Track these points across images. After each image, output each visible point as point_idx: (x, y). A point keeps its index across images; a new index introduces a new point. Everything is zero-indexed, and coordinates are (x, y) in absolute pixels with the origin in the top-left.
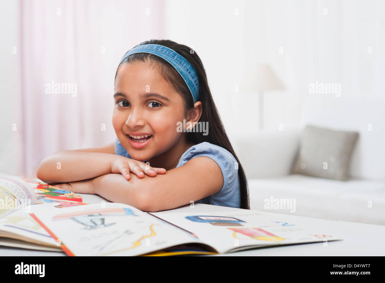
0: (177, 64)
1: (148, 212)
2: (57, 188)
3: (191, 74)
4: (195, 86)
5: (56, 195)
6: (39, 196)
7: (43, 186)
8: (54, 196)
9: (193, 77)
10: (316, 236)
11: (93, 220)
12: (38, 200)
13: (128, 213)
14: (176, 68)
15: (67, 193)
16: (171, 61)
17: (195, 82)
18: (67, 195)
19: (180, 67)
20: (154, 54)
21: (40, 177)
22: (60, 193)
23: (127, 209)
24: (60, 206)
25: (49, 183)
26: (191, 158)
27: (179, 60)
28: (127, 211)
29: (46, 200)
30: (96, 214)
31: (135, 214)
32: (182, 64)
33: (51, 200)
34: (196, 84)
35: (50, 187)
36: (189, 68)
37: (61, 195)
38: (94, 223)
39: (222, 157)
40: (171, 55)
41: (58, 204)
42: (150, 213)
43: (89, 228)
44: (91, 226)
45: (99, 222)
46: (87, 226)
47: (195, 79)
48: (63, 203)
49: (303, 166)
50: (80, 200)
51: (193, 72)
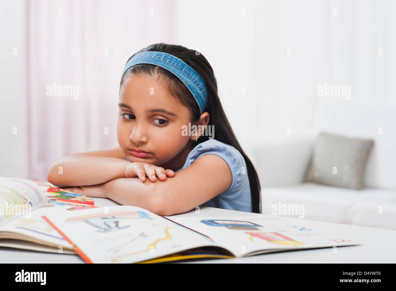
0: (185, 77)
1: (163, 216)
2: (68, 192)
3: (199, 86)
4: (203, 98)
5: (68, 199)
6: (50, 199)
7: (54, 190)
8: (65, 199)
9: (201, 89)
10: (335, 240)
11: (107, 223)
12: (49, 203)
13: (142, 216)
14: (183, 82)
15: (79, 196)
16: (179, 75)
17: (203, 93)
18: (79, 198)
19: (188, 80)
20: (162, 67)
21: (50, 181)
22: (71, 197)
23: (141, 212)
24: (73, 209)
25: (60, 187)
26: (198, 156)
27: (188, 72)
28: (141, 214)
29: (57, 203)
30: (109, 217)
31: (150, 217)
32: (190, 76)
33: (62, 203)
34: (204, 96)
35: (61, 190)
36: (198, 80)
37: (72, 198)
38: (108, 225)
39: (229, 154)
40: (179, 67)
41: (70, 207)
42: (165, 217)
43: (103, 230)
44: (105, 229)
45: (113, 225)
46: (101, 228)
47: (203, 91)
48: (75, 206)
49: (316, 174)
50: (92, 203)
51: (201, 84)
